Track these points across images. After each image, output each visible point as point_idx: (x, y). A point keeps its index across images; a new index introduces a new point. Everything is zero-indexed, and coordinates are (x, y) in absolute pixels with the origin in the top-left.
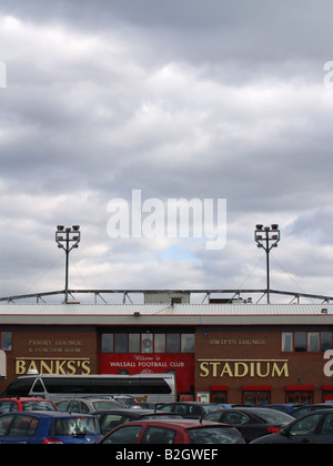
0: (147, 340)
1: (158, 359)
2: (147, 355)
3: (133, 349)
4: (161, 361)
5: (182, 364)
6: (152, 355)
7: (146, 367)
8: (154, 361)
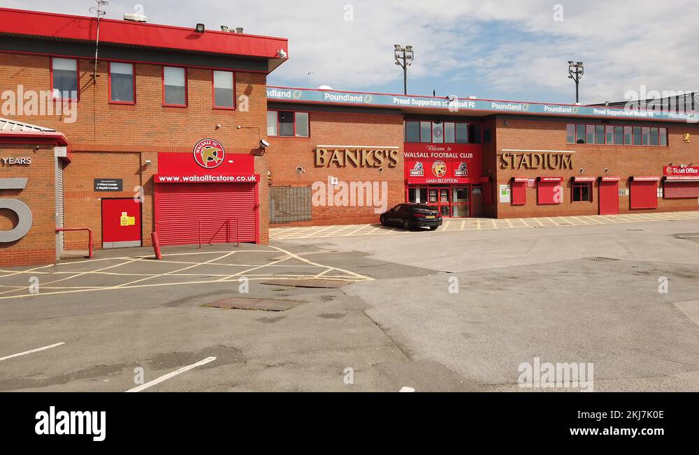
0: (437, 129)
1: (449, 149)
2: (438, 145)
3: (425, 139)
4: (452, 152)
5: (471, 156)
6: (444, 145)
7: (438, 159)
8: (446, 151)
